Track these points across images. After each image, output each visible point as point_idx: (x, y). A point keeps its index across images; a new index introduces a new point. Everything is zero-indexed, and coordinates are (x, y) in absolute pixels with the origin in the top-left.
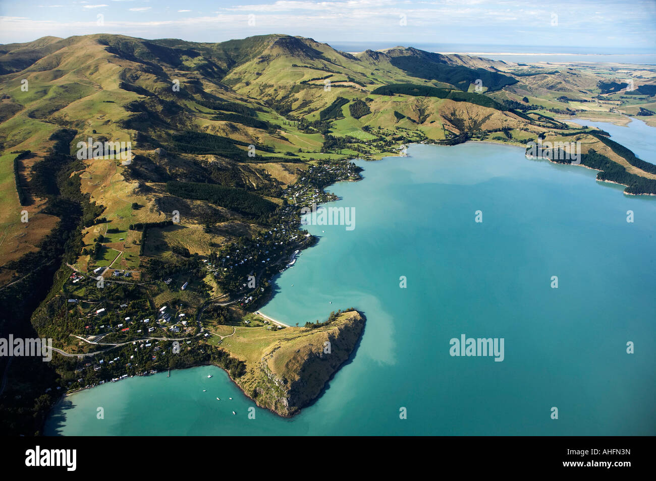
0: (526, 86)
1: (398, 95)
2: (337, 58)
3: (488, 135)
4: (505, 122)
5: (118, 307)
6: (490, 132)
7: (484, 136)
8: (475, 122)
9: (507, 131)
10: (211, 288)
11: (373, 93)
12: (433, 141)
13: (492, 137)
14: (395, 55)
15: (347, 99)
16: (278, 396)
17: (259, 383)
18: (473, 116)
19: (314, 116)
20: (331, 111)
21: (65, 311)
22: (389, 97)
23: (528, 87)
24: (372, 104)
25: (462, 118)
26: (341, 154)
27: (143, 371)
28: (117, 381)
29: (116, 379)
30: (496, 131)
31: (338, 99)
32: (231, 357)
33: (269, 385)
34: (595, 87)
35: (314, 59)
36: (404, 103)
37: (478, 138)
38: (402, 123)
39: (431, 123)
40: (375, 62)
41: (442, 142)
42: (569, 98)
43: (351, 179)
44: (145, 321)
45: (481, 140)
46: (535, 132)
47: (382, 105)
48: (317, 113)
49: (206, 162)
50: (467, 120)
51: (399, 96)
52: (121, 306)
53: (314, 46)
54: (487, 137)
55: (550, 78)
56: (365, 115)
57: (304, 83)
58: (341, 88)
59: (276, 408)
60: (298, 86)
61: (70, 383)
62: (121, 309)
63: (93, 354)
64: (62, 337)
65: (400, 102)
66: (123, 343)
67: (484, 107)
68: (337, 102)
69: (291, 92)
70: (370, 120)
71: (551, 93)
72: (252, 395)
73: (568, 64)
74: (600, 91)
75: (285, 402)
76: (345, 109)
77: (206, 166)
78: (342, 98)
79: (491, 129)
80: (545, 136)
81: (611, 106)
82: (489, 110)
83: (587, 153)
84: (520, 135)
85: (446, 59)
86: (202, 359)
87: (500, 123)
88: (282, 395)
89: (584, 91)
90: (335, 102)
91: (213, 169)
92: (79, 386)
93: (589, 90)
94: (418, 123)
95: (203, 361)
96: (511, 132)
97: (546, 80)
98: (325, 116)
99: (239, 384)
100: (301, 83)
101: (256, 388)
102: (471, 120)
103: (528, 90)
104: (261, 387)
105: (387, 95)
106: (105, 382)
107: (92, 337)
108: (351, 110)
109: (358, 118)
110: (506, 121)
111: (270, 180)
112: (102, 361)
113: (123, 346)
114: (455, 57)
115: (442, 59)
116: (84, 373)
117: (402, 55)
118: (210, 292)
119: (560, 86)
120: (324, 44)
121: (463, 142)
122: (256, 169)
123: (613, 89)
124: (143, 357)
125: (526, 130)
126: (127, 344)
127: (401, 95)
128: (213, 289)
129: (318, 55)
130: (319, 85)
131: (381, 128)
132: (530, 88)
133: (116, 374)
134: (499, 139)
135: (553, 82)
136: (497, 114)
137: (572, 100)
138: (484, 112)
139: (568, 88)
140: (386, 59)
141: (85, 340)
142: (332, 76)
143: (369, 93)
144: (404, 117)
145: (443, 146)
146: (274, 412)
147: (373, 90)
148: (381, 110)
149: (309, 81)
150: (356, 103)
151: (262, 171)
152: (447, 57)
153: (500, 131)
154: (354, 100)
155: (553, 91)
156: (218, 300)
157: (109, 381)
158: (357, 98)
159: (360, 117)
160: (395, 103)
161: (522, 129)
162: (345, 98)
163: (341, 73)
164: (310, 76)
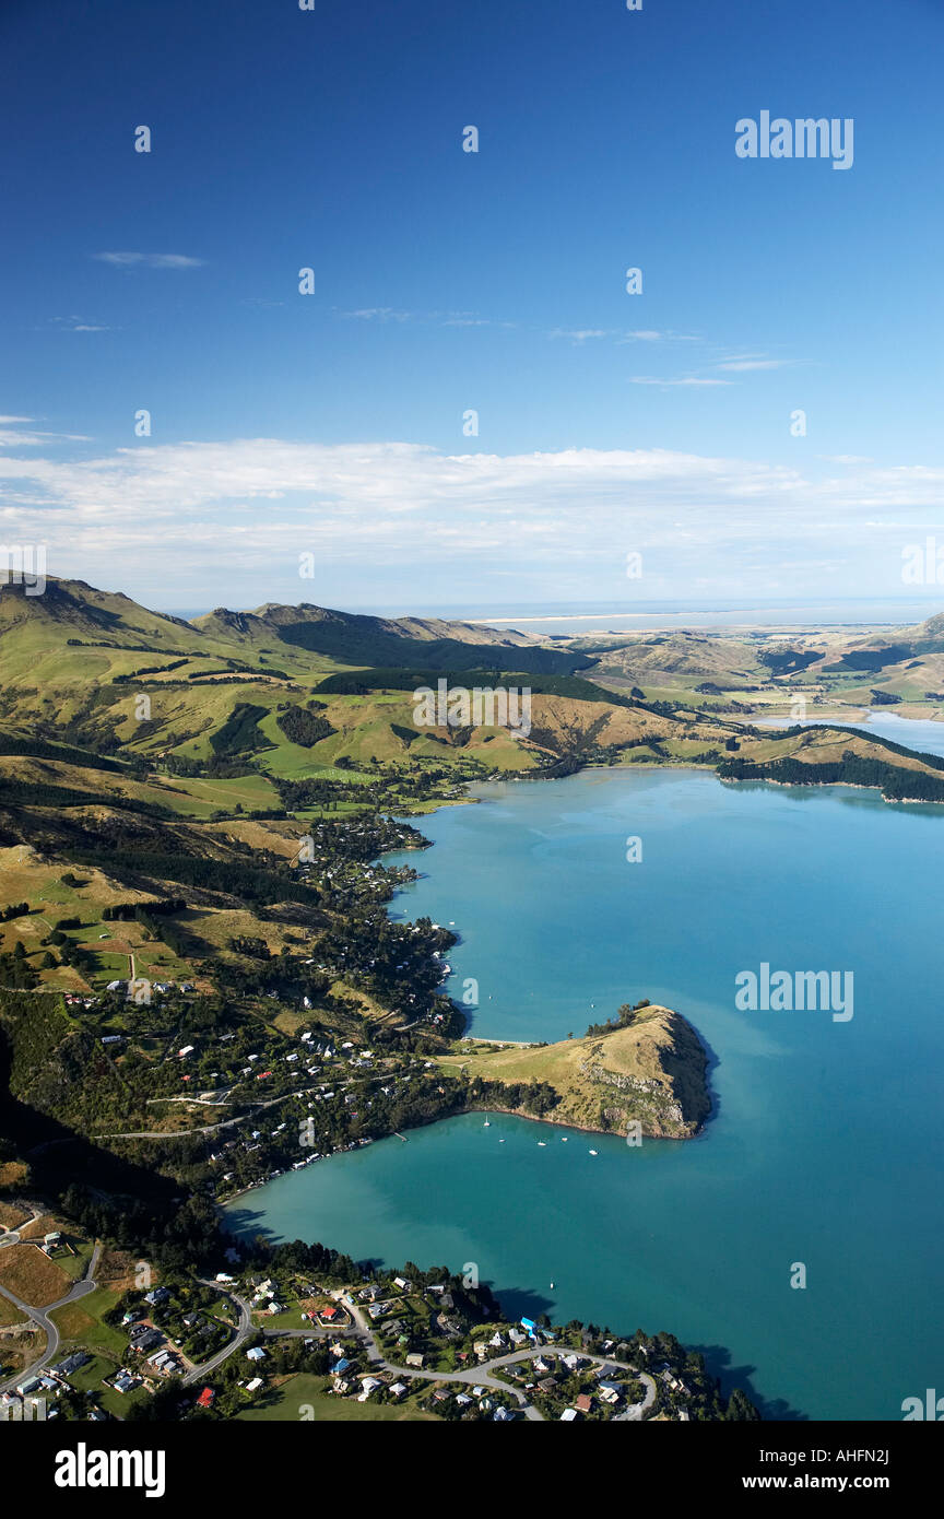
0: (620, 669)
1: (380, 691)
2: (158, 625)
3: (619, 754)
4: (643, 727)
5: (217, 1042)
6: (620, 747)
7: (612, 755)
8: (578, 732)
9: (653, 741)
10: (360, 1004)
11: (315, 691)
12: (515, 774)
13: (630, 758)
14: (287, 620)
15: (261, 708)
16: (658, 1109)
17: (603, 1101)
18: (570, 721)
19: (196, 748)
20: (234, 734)
21: (106, 1062)
22: (361, 697)
23: (624, 671)
24: (327, 714)
25: (546, 726)
26: (335, 810)
27: (346, 1142)
28: (305, 1166)
29: (302, 1163)
30: (632, 745)
31: (239, 707)
32: (508, 1085)
33: (629, 1097)
34: (754, 665)
35: (113, 628)
36: (404, 707)
37: (601, 761)
38: (417, 746)
39: (485, 741)
40: (243, 636)
41: (535, 774)
42: (720, 685)
43: (412, 845)
44: (289, 1058)
45: (610, 765)
46: (713, 739)
47: (352, 714)
48: (203, 740)
49: (92, 821)
50: (559, 729)
51: (384, 693)
52: (223, 1038)
53: (90, 598)
54: (618, 757)
55: (659, 650)
56: (324, 737)
57: (121, 679)
58: (233, 685)
59: (664, 1129)
60: (107, 688)
61: (210, 1184)
62: (226, 1044)
63: (231, 1123)
64: (131, 1110)
65: (393, 705)
66: (274, 1099)
67: (585, 702)
68: (239, 714)
69: (91, 705)
70: (340, 748)
71: (677, 679)
72: (601, 1125)
73: (658, 631)
74: (769, 670)
75: (675, 1113)
76: (269, 726)
77: (96, 829)
78: (248, 705)
79: (620, 742)
80: (739, 745)
81: (815, 695)
82: (600, 707)
83: (840, 760)
84: (685, 748)
85: (395, 629)
86: (450, 1103)
87: (635, 730)
88: (664, 1103)
89: (740, 672)
90: (234, 715)
91: (117, 835)
92: (235, 1186)
93: (749, 671)
94: (455, 746)
95: (452, 1106)
96: (661, 745)
97: (651, 656)
98: (226, 747)
99: (558, 1121)
100: (116, 680)
101: (602, 1111)
102: (567, 730)
103: (624, 677)
104: (613, 1107)
105: (353, 693)
106: (281, 1173)
107: (205, 1095)
108: (284, 728)
109: (309, 745)
110: (644, 723)
111: (250, 852)
112: (255, 1134)
113: (280, 1104)
114: (413, 625)
115: (386, 628)
116: (230, 1161)
117: (303, 621)
118: (360, 1011)
119: (686, 665)
120: (115, 595)
121: (576, 772)
122: (207, 833)
123: (793, 664)
124: (333, 1116)
125: (693, 737)
126: (286, 1100)
127: (388, 691)
128: (365, 1005)
129: (110, 621)
130: (169, 683)
131: (378, 760)
132: (629, 671)
133: (298, 1155)
134: (645, 759)
135: (668, 660)
136: (619, 713)
137: (728, 690)
138: (589, 711)
139: (707, 667)
140: (267, 631)
141: (197, 1101)
142: (186, 662)
143: (307, 693)
144: (417, 735)
145: (540, 780)
146: (662, 1137)
147: (315, 686)
148: (358, 724)
149: (133, 675)
150: (288, 714)
151: (222, 837)
152: (397, 625)
153: (639, 744)
154: (280, 708)
155: (676, 674)
156: (386, 1021)
157: (287, 1170)
158: (288, 704)
159: (313, 744)
160: (383, 709)
161: (685, 736)
162: (257, 704)
163: (208, 655)
164: (126, 665)
